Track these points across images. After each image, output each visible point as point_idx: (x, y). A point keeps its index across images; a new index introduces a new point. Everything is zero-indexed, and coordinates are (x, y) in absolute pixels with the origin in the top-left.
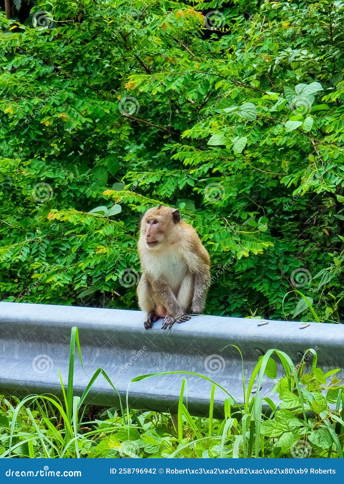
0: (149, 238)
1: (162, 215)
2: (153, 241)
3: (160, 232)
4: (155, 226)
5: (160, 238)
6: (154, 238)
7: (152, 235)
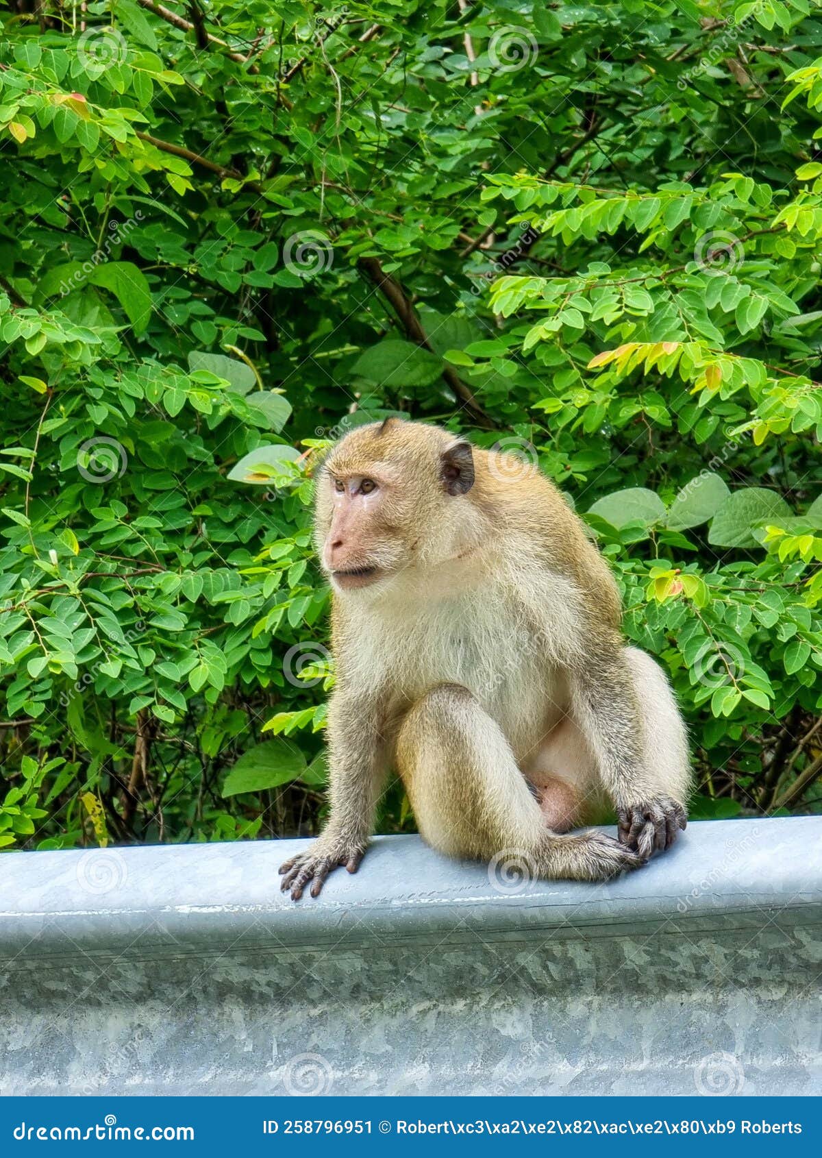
0: (339, 552)
1: (393, 461)
2: (356, 565)
3: (385, 527)
4: (366, 503)
5: (386, 553)
6: (359, 554)
7: (351, 542)
